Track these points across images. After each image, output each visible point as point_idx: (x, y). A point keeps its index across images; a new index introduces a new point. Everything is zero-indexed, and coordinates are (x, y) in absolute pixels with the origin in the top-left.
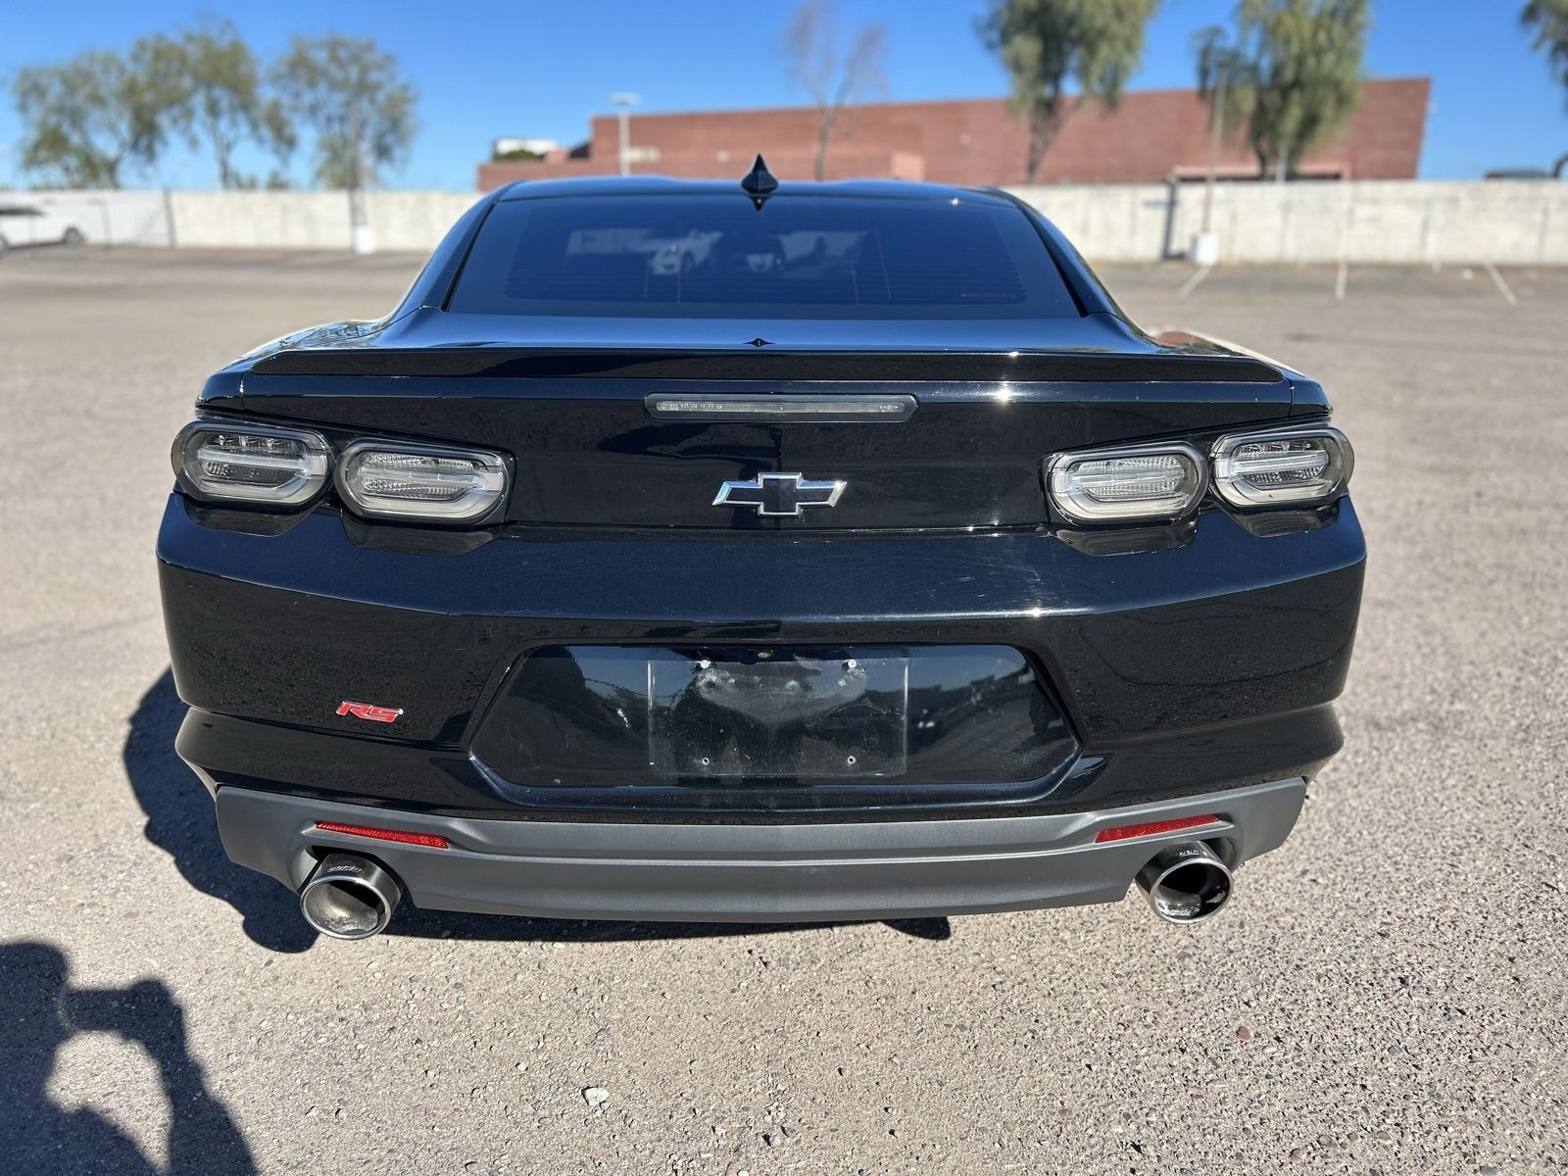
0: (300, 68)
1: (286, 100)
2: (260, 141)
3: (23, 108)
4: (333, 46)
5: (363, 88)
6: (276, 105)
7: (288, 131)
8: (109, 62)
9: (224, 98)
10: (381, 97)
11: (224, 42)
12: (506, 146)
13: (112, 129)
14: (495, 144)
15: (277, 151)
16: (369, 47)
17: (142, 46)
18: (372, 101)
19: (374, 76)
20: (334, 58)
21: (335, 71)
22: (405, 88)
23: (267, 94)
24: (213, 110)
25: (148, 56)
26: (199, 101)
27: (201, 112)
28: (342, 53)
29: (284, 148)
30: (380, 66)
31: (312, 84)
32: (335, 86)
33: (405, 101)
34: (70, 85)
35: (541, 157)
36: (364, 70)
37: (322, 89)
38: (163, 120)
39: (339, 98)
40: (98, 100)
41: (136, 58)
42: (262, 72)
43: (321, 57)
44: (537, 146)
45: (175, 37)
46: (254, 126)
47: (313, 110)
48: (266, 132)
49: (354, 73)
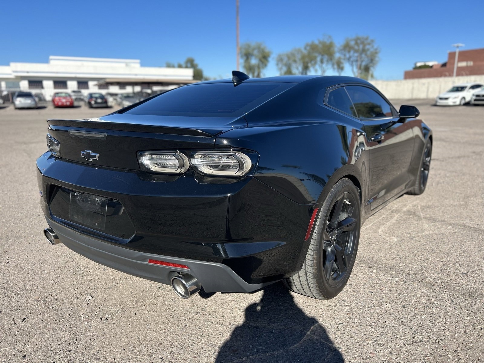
0: (347, 47)
1: (342, 57)
2: (334, 69)
3: (277, 65)
4: (356, 40)
5: (364, 51)
6: (340, 58)
7: (341, 65)
8: (299, 51)
9: (326, 58)
10: (369, 53)
11: (328, 42)
12: (419, 64)
13: (297, 69)
14: (415, 64)
15: (338, 71)
16: (367, 39)
17: (307, 45)
18: (366, 55)
19: (367, 47)
20: (357, 43)
21: (356, 47)
22: (376, 49)
23: (337, 55)
24: (322, 62)
25: (308, 48)
26: (319, 59)
27: (319, 63)
28: (359, 42)
29: (340, 70)
30: (369, 44)
31: (349, 52)
32: (356, 51)
33: (376, 53)
34: (289, 58)
35: (432, 67)
36: (364, 46)
37: (352, 53)
38: (310, 65)
39: (356, 55)
40: (295, 61)
41: (305, 49)
42: (336, 49)
43: (352, 43)
44: (430, 64)
45: (316, 42)
46: (333, 65)
47: (349, 59)
48: (336, 66)
49: (361, 47)
